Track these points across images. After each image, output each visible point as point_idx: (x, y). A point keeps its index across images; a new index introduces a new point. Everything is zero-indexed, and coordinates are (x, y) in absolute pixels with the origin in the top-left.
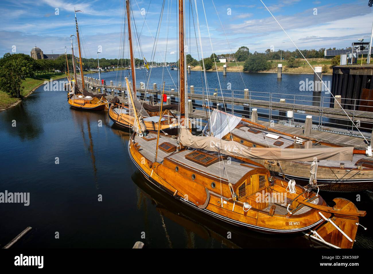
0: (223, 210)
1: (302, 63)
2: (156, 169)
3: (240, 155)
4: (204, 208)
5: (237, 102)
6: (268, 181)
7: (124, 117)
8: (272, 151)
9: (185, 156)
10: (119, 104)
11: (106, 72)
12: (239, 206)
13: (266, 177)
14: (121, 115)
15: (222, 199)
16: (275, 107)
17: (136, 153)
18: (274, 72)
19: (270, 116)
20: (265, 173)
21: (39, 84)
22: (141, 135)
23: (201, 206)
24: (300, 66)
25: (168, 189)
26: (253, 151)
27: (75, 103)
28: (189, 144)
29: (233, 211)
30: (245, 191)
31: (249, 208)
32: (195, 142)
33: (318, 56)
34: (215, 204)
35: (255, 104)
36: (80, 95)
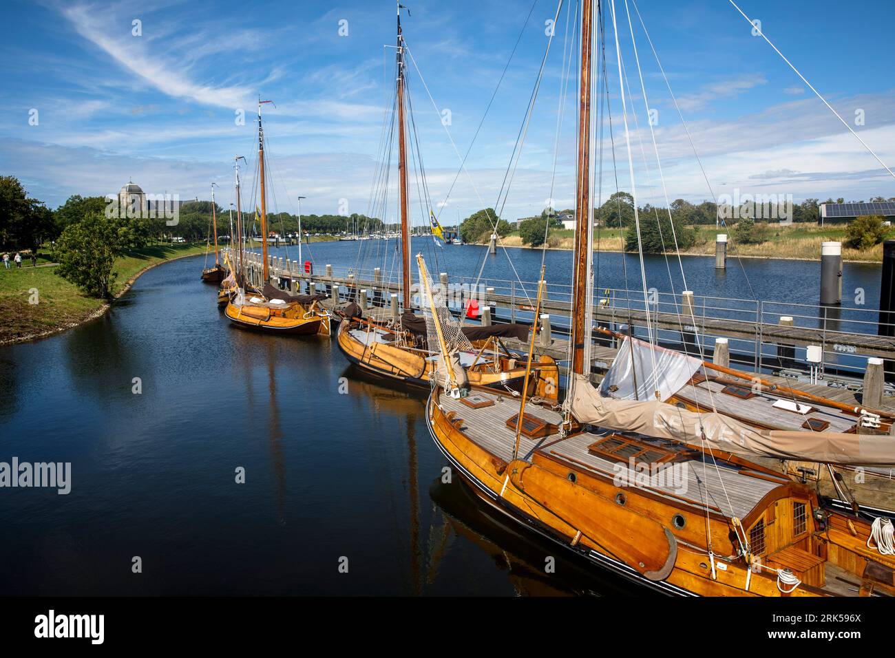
0: (717, 587)
1: (770, 234)
2: (519, 477)
3: (740, 450)
4: (661, 579)
5: (666, 323)
6: (813, 516)
7: (382, 351)
8: (831, 440)
9: (588, 447)
10: (361, 321)
11: (290, 245)
12: (763, 578)
13: (808, 507)
14: (374, 347)
15: (712, 558)
16: (772, 335)
17: (453, 437)
18: (703, 255)
19: (758, 358)
20: (806, 497)
21: (141, 268)
22: (455, 394)
23: (654, 573)
24: (766, 241)
25: (554, 527)
26: (775, 439)
27: (243, 314)
28: (596, 418)
29: (747, 589)
30: (762, 540)
31: (794, 585)
32: (614, 414)
33: (800, 217)
34: (691, 570)
35: (716, 329)
36: (253, 295)
